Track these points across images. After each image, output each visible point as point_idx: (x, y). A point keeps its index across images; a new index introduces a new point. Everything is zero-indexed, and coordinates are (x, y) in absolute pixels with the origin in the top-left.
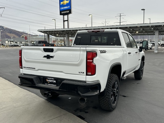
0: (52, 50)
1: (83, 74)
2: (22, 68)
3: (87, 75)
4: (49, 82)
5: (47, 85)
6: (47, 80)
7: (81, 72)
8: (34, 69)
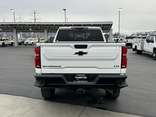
0: (85, 47)
1: (118, 67)
2: (40, 68)
3: (122, 68)
4: (78, 79)
5: (76, 82)
6: (76, 77)
7: (116, 66)
8: (59, 67)
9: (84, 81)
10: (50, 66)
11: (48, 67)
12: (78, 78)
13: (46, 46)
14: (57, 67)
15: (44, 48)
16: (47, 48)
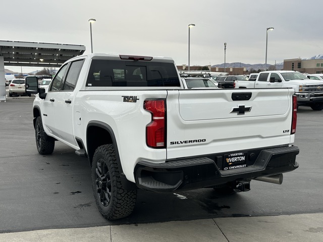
1: (288, 133)
2: (165, 147)
3: (291, 133)
4: (230, 164)
5: (229, 169)
6: (229, 160)
7: (286, 131)
8: (202, 142)
9: (241, 166)
10: (185, 142)
11: (181, 145)
12: (232, 162)
13: (179, 97)
14: (197, 143)
15: (176, 101)
16: (182, 101)
